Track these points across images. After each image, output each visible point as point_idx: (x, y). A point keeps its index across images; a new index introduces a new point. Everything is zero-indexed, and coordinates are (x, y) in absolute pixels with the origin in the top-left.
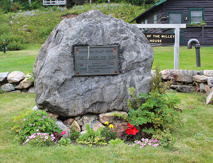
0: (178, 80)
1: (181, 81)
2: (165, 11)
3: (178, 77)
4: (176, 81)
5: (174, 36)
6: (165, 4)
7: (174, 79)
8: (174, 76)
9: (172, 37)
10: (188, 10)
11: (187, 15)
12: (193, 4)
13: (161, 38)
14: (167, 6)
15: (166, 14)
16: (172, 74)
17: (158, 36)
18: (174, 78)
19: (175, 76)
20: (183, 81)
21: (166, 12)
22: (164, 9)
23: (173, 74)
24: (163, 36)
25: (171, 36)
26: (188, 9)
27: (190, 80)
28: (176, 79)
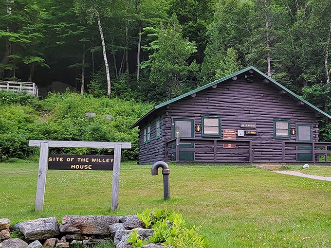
0: (85, 232)
1: (91, 233)
2: (170, 116)
3: (85, 227)
4: (83, 235)
5: (112, 161)
6: (168, 107)
7: (79, 231)
8: (77, 226)
9: (110, 161)
10: (200, 118)
11: (199, 123)
12: (207, 110)
13: (90, 163)
14: (172, 111)
15: (171, 121)
16: (73, 224)
17: (87, 160)
18: (77, 230)
19: (80, 227)
20: (95, 233)
21: (170, 118)
22: (167, 114)
23: (76, 224)
24: (94, 160)
25: (107, 160)
26: (200, 116)
27: (106, 231)
28: (82, 231)
